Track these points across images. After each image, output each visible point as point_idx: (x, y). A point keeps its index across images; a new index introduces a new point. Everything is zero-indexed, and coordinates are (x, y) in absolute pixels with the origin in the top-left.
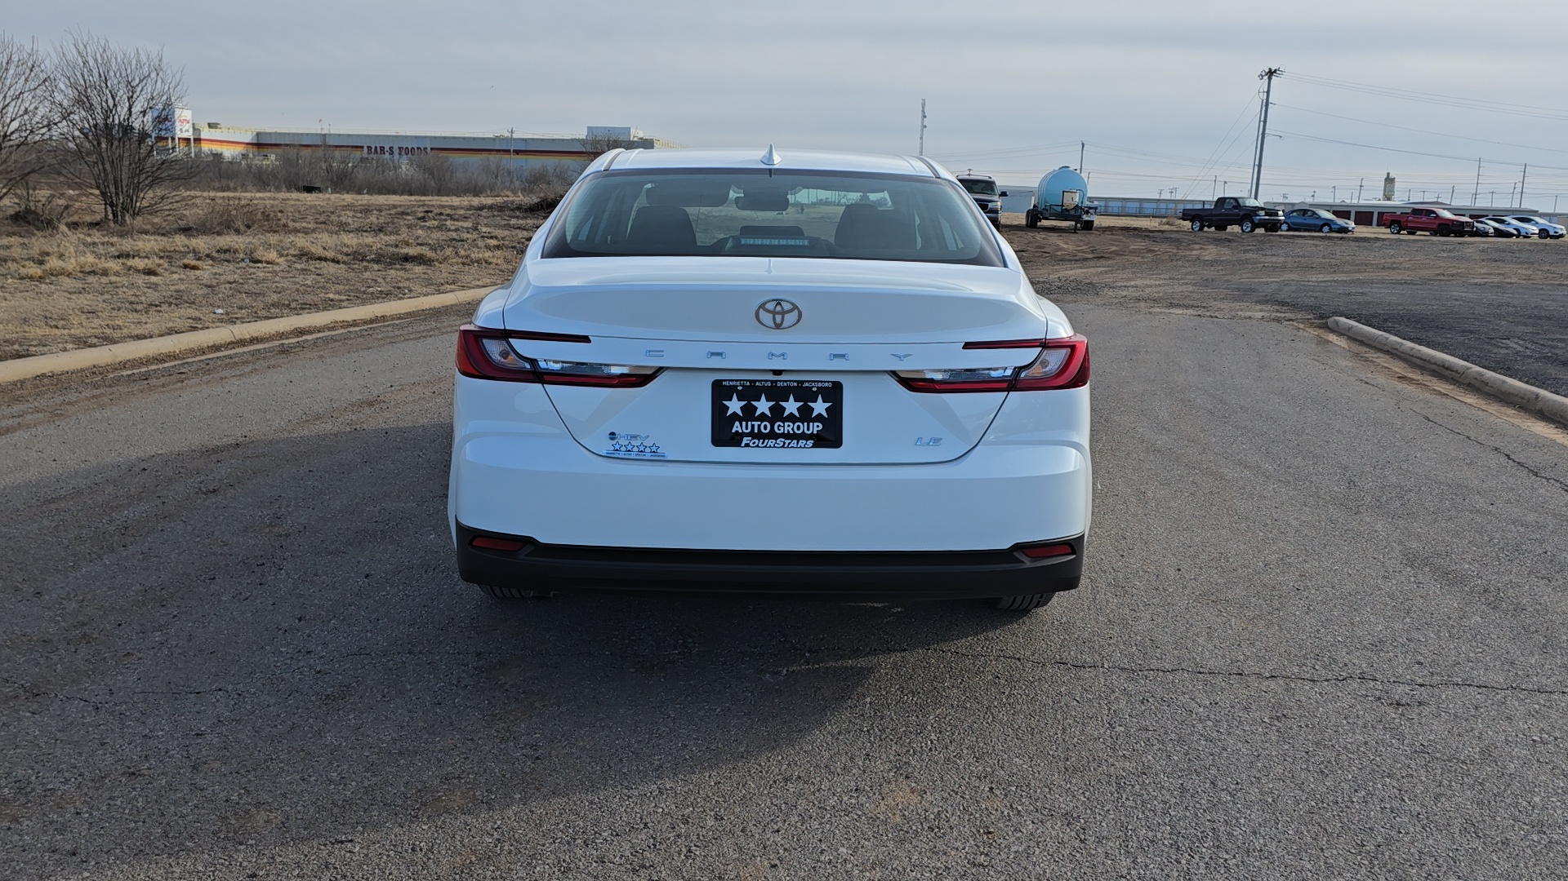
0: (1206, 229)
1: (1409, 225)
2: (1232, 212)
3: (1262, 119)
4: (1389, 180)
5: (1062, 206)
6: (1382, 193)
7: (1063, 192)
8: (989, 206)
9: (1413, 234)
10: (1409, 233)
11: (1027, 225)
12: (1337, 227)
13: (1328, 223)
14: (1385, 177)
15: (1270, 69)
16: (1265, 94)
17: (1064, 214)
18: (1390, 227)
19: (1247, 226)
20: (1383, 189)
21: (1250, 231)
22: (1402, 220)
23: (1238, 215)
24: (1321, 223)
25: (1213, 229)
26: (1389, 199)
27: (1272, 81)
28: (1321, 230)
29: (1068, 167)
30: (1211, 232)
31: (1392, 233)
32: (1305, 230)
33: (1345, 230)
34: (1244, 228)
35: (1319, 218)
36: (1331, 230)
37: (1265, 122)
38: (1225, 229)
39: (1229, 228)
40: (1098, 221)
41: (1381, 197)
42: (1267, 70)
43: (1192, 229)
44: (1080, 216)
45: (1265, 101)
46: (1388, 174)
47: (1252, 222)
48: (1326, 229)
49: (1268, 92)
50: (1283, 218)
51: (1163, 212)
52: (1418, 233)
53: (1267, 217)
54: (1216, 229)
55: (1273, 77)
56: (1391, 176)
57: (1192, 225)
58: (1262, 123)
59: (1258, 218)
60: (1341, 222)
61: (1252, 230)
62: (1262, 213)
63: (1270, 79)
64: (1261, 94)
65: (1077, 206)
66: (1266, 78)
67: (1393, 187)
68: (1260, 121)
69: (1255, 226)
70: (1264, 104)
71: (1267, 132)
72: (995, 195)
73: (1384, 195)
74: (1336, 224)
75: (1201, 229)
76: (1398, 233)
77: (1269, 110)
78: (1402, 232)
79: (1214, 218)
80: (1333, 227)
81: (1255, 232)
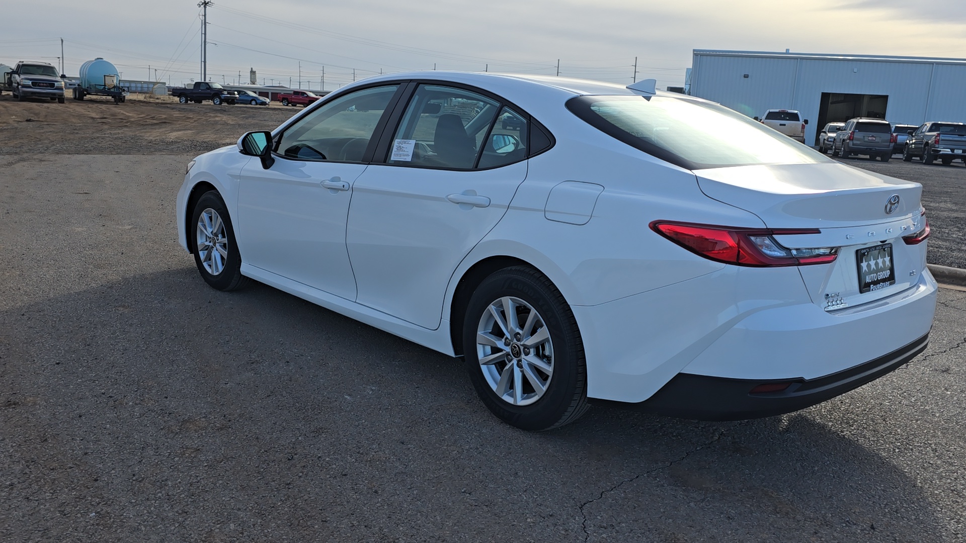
0: (189, 102)
1: (293, 100)
2: (206, 92)
3: (203, 32)
4: (253, 73)
5: (105, 85)
6: (249, 79)
7: (105, 76)
8: (56, 85)
9: (295, 106)
10: (293, 105)
11: (75, 98)
12: (260, 101)
13: (254, 99)
14: (250, 70)
15: (205, 1)
16: (203, 17)
17: (106, 91)
18: (282, 102)
19: (217, 101)
20: (249, 77)
21: (219, 104)
22: (289, 98)
23: (211, 94)
24: (250, 99)
25: (193, 102)
26: (254, 84)
27: (207, 9)
28: (251, 104)
29: (102, 59)
30: (193, 104)
31: (284, 105)
32: (241, 103)
33: (264, 103)
34: (215, 102)
35: (249, 96)
36: (257, 104)
37: (205, 34)
38: (201, 102)
39: (204, 102)
40: (128, 96)
41: (249, 82)
42: (203, 2)
43: (180, 102)
44: (121, 93)
45: (203, 21)
46: (252, 69)
47: (220, 98)
48: (253, 102)
49: (205, 16)
50: (238, 96)
51: (146, 90)
52: (298, 105)
53: (229, 95)
54: (195, 102)
55: (207, 7)
56: (254, 70)
57: (180, 100)
58: (203, 35)
59: (223, 96)
60: (262, 99)
61: (221, 104)
62: (226, 92)
63: (205, 7)
64: (201, 17)
65: (115, 86)
66: (203, 6)
67: (255, 76)
68: (202, 34)
69: (222, 101)
70: (203, 23)
71: (207, 41)
72: (56, 76)
73: (251, 81)
74: (259, 100)
75: (186, 102)
76: (287, 105)
77: (207, 27)
78: (289, 105)
79: (194, 95)
80: (258, 101)
81: (222, 105)
